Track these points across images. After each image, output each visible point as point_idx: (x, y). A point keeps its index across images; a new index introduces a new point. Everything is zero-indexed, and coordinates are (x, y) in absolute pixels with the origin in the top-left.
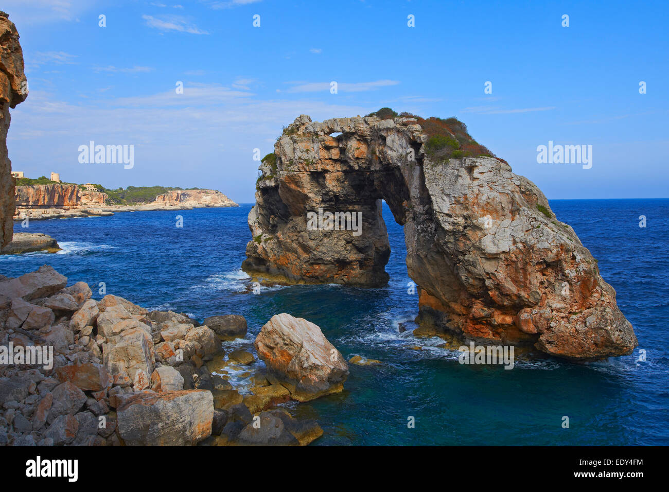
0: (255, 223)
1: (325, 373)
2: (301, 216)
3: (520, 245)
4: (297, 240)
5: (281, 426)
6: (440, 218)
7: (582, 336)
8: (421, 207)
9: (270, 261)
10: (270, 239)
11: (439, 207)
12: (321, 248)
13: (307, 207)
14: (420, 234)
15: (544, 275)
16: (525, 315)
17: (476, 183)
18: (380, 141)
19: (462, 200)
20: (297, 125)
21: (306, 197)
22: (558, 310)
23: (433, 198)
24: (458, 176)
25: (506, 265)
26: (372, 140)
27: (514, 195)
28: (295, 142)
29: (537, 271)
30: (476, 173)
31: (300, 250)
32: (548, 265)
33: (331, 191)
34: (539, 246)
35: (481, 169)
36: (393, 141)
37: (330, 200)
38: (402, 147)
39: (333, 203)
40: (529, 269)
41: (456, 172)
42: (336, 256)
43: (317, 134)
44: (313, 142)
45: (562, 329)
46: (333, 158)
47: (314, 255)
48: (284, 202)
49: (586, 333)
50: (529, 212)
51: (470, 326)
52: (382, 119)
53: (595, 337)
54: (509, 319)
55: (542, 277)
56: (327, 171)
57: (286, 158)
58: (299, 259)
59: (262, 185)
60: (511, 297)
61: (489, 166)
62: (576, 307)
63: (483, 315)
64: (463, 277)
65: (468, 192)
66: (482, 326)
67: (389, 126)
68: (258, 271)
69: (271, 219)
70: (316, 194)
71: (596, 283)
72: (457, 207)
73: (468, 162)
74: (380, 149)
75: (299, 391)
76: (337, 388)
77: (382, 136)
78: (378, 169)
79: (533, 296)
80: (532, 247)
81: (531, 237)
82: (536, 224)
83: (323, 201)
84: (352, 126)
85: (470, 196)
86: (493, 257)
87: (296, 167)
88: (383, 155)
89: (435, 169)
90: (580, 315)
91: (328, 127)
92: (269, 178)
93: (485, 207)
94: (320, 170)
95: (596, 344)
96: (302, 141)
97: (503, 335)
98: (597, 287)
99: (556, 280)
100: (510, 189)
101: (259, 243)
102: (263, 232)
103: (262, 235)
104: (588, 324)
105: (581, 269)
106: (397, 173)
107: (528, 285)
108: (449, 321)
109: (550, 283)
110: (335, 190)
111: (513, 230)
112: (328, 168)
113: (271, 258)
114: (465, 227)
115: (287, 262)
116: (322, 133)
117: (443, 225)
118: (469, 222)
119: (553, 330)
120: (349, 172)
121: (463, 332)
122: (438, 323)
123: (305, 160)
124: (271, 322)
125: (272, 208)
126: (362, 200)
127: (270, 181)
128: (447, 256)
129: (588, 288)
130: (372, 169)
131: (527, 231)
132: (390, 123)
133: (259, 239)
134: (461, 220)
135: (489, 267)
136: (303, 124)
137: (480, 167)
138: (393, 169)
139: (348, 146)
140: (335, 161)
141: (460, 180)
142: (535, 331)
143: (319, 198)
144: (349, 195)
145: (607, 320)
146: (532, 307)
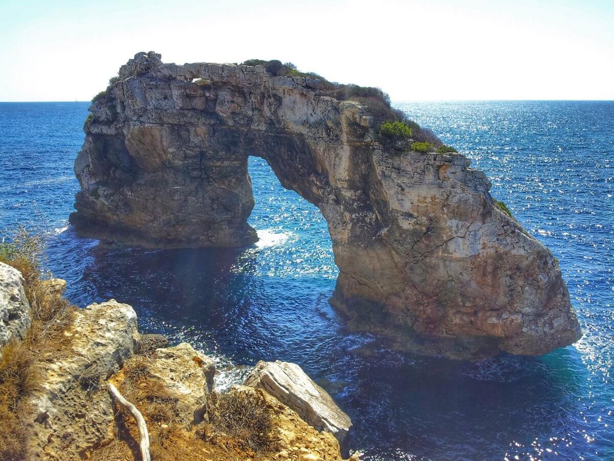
0: (83, 171)
3: (491, 250)
6: (398, 217)
7: (549, 337)
8: (352, 191)
10: (112, 195)
11: (398, 205)
12: (185, 209)
13: (167, 163)
14: (354, 225)
16: (492, 319)
17: (447, 183)
18: (272, 100)
19: (428, 200)
24: (423, 174)
26: (251, 93)
27: (486, 196)
28: (147, 87)
30: (447, 173)
33: (198, 147)
34: (514, 252)
36: (293, 103)
37: (195, 156)
40: (500, 274)
45: (533, 333)
46: (197, 109)
47: (177, 216)
48: (132, 153)
49: (552, 335)
50: (502, 215)
51: (422, 325)
52: (275, 74)
56: (191, 124)
57: (137, 105)
59: (95, 130)
61: (463, 164)
62: (541, 309)
67: (287, 86)
69: (111, 171)
72: (421, 206)
74: (272, 110)
77: (275, 96)
78: (264, 129)
79: (500, 299)
80: (505, 253)
81: (504, 242)
82: (509, 228)
83: (186, 157)
85: (439, 197)
86: (459, 260)
88: (277, 117)
89: (391, 161)
90: (546, 317)
92: (105, 123)
93: (455, 209)
94: (182, 123)
99: (526, 283)
100: (481, 190)
102: (98, 185)
103: (98, 188)
104: (554, 325)
105: (552, 275)
107: (496, 289)
110: (202, 145)
111: (484, 233)
112: (192, 120)
114: (429, 229)
116: (182, 79)
117: (400, 224)
118: (434, 223)
119: (525, 334)
120: (218, 126)
126: (233, 157)
127: (109, 128)
128: (397, 253)
130: (254, 127)
131: (499, 235)
134: (424, 222)
136: (154, 65)
138: (290, 133)
139: (220, 97)
140: (200, 112)
141: (426, 178)
142: (503, 335)
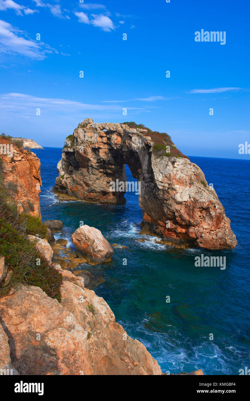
0: (61, 168)
1: (104, 253)
2: (85, 168)
3: (192, 199)
4: (83, 180)
5: (89, 280)
6: (157, 183)
7: (215, 241)
8: (148, 175)
9: (68, 188)
10: (69, 178)
11: (157, 178)
12: (95, 185)
13: (89, 164)
14: (146, 188)
15: (201, 213)
16: (191, 230)
17: (175, 169)
18: (129, 138)
19: (168, 176)
20: (86, 123)
21: (89, 160)
22: (206, 229)
23: (155, 173)
24: (167, 165)
25: (185, 207)
26: (124, 136)
27: (191, 176)
28: (85, 132)
29: (199, 211)
30: (175, 165)
31: (84, 185)
32: (204, 209)
33: (102, 158)
34: (200, 200)
35: (178, 163)
36: (135, 140)
37: (101, 162)
38: (140, 143)
39: (102, 164)
40: (195, 210)
41: (166, 163)
42: (102, 189)
43: (96, 129)
44: (94, 133)
45: (207, 237)
46: (104, 142)
47: (91, 188)
48: (77, 160)
49: (217, 240)
50: (197, 185)
51: (166, 232)
52: (131, 127)
53: (220, 242)
54: (184, 231)
55: (200, 214)
56: (100, 148)
57: (80, 140)
58: (84, 189)
59: (66, 150)
60: (186, 221)
61: (182, 162)
62: (213, 228)
63: (173, 228)
64: (165, 210)
65: (171, 173)
66: (172, 233)
67: (134, 132)
68: (62, 193)
69: (69, 167)
70: (94, 159)
71: (223, 218)
72: (166, 179)
73: (172, 160)
74: (128, 142)
75: (92, 261)
76: (108, 260)
77: (130, 136)
78: (126, 151)
79: (195, 221)
80: (197, 201)
81: (197, 196)
82: (200, 190)
83: (97, 162)
84: (115, 128)
85: (172, 175)
86: (180, 203)
87: (85, 145)
88: (130, 145)
89: (157, 160)
90: (215, 232)
91: (102, 127)
92: (69, 147)
93: (178, 181)
94: (97, 148)
95: (220, 245)
96: (89, 132)
97: (181, 237)
98: (223, 220)
99: (206, 215)
100: (190, 173)
101: (63, 179)
102: (65, 174)
103: (64, 175)
104: (218, 236)
105: (217, 212)
106: (136, 155)
107: (194, 217)
108: (156, 228)
109: (203, 217)
110: (104, 157)
111: (190, 192)
112: (101, 147)
113: (69, 187)
114: (168, 188)
115: (77, 190)
116: (99, 129)
117: (158, 186)
118: (170, 186)
119: (203, 237)
120: (111, 150)
121: (163, 234)
122: (151, 228)
123: (90, 142)
124: (80, 229)
125: (70, 162)
126: (116, 164)
127: (71, 149)
128: (159, 200)
129: (219, 220)
130: (123, 150)
131: (196, 193)
132: (134, 130)
133: (63, 177)
134: (167, 185)
135: (178, 207)
136: (90, 123)
137: (178, 162)
138: (134, 153)
139: (112, 137)
140: (105, 143)
141: (168, 167)
142: (195, 237)
143: (95, 161)
144: (111, 161)
145: (226, 235)
146: (195, 226)
